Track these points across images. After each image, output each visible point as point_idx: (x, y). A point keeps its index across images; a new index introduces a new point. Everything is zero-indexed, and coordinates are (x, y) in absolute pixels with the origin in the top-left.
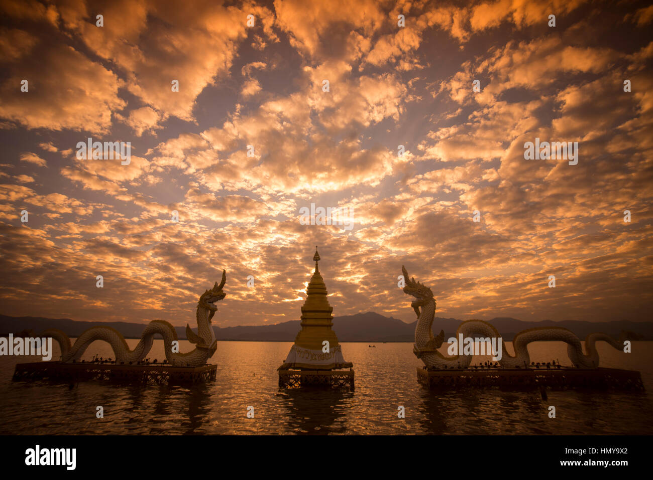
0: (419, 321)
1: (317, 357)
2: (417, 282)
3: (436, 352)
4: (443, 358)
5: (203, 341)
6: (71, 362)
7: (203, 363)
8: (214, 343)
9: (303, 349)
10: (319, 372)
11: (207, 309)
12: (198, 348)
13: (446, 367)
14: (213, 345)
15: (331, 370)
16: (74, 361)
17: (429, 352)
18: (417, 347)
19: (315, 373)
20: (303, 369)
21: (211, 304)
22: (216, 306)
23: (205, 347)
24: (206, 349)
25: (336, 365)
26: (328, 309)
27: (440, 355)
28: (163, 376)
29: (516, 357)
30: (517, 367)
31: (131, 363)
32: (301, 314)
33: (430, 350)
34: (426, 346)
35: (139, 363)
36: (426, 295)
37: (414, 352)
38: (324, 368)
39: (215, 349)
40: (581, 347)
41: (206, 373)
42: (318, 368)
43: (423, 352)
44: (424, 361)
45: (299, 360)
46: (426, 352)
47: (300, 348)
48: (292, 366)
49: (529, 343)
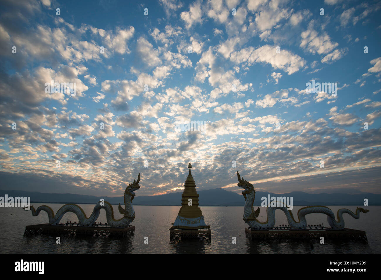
0: (246, 202)
1: (190, 222)
2: (245, 180)
3: (256, 220)
4: (259, 222)
5: (128, 213)
6: (55, 224)
7: (127, 225)
8: (134, 214)
9: (183, 218)
10: (192, 231)
11: (130, 195)
12: (125, 217)
13: (261, 228)
14: (133, 215)
15: (198, 230)
16: (57, 224)
17: (251, 219)
18: (245, 217)
19: (190, 231)
20: (183, 229)
21: (132, 192)
22: (135, 193)
23: (129, 216)
24: (130, 218)
25: (201, 227)
26: (196, 196)
27: (258, 221)
28: (107, 233)
29: (299, 222)
30: (299, 228)
31: (88, 225)
32: (182, 198)
33: (252, 218)
34: (250, 216)
35: (92, 225)
36: (250, 188)
37: (244, 219)
38: (194, 228)
39: (134, 217)
40: (334, 217)
41: (129, 231)
42: (191, 228)
43: (249, 219)
44: (249, 224)
45: (181, 224)
46: (250, 219)
47: (181, 217)
48: (177, 228)
49: (306, 214)
